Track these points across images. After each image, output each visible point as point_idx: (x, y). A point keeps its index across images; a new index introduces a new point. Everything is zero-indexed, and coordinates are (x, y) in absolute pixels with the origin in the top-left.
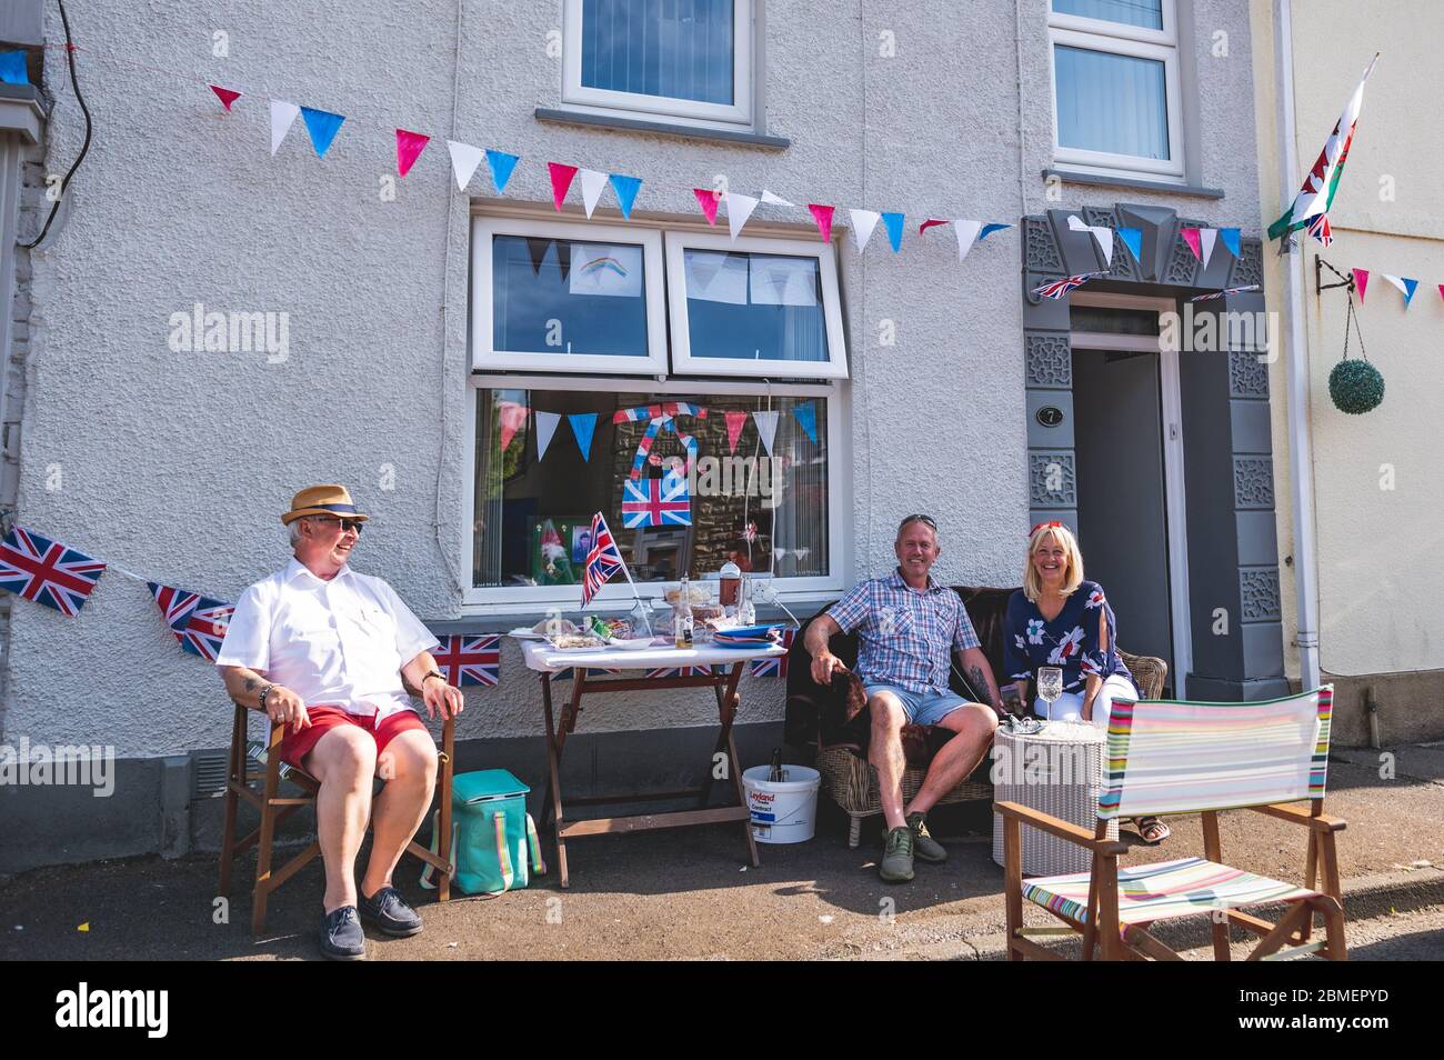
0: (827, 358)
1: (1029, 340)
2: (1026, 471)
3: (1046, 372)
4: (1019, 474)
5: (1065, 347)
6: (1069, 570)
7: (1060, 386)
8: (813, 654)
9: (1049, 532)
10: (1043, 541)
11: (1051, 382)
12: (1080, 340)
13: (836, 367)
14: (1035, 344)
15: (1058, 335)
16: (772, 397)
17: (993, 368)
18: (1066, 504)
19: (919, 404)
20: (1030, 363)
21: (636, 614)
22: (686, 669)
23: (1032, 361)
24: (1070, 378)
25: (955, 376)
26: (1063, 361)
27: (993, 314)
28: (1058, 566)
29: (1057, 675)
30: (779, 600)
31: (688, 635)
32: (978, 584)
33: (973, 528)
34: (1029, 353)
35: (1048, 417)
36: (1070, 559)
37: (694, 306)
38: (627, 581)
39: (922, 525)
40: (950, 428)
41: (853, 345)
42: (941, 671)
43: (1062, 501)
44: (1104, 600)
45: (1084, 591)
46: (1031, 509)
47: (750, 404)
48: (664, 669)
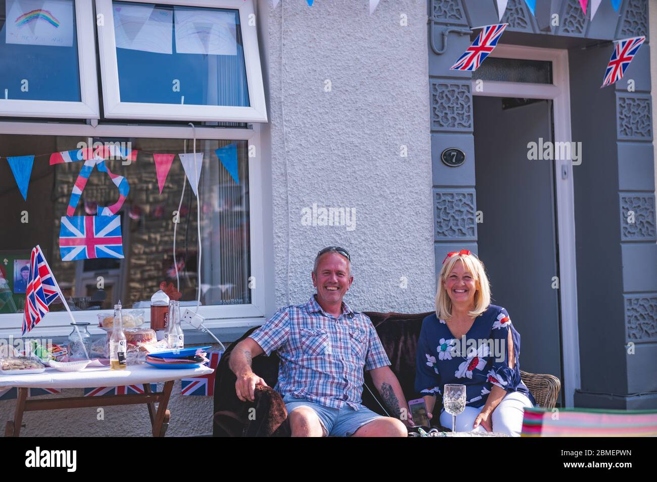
0: (248, 104)
1: (434, 87)
2: (431, 207)
3: (449, 116)
4: (424, 210)
5: (467, 93)
6: (477, 294)
7: (463, 129)
8: (237, 374)
9: (459, 260)
10: (453, 268)
11: (454, 126)
12: (480, 87)
13: (256, 112)
14: (440, 90)
15: (460, 82)
16: (196, 140)
17: (401, 114)
18: (468, 238)
19: (333, 146)
20: (435, 108)
21: (74, 338)
22: (121, 388)
23: (436, 106)
24: (472, 121)
25: (365, 120)
26: (466, 106)
27: (401, 62)
28: (467, 290)
29: (461, 391)
30: (206, 326)
31: (121, 357)
32: (387, 310)
33: (383, 260)
34: (434, 99)
35: (451, 158)
36: (478, 283)
37: (122, 54)
38: (65, 310)
39: (337, 256)
40: (361, 168)
41: (271, 91)
42: (354, 388)
43: (464, 234)
44: (509, 322)
45: (491, 314)
46: (436, 242)
47: (176, 148)
48: (102, 388)
